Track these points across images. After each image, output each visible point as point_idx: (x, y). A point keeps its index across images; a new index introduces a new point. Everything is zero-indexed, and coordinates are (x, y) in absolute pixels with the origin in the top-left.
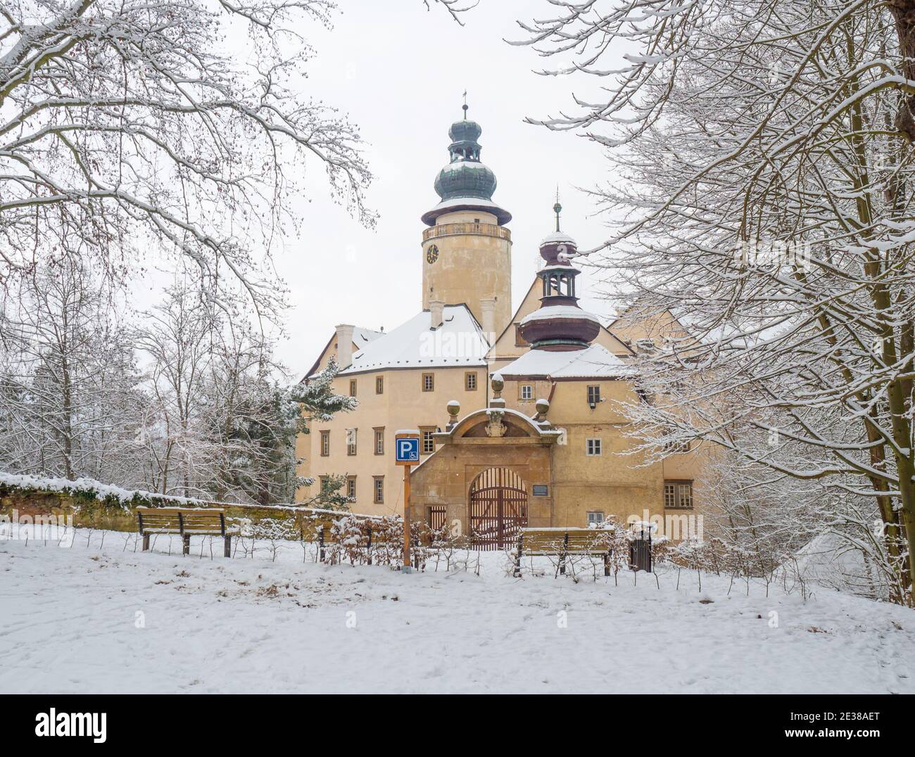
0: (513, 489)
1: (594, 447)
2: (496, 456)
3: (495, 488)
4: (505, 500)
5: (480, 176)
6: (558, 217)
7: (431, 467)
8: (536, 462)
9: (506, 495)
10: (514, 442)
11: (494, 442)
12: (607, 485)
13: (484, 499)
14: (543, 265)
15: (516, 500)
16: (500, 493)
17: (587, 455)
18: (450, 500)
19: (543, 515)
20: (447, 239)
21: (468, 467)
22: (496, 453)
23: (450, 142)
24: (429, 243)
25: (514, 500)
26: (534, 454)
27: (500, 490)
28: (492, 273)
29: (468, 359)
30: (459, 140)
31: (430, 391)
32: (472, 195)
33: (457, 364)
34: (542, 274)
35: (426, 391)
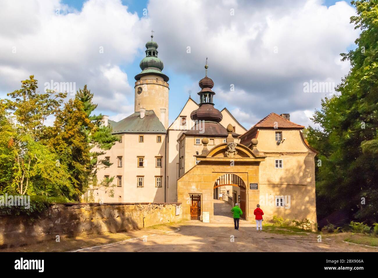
1: (279, 164)
3: (227, 185)
5: (159, 63)
6: (206, 71)
11: (230, 160)
14: (200, 90)
17: (275, 168)
18: (204, 191)
19: (255, 200)
20: (146, 85)
21: (214, 173)
24: (138, 86)
26: (250, 167)
28: (163, 100)
29: (158, 131)
30: (149, 48)
31: (142, 142)
32: (155, 69)
33: (153, 132)
34: (201, 94)
35: (140, 142)
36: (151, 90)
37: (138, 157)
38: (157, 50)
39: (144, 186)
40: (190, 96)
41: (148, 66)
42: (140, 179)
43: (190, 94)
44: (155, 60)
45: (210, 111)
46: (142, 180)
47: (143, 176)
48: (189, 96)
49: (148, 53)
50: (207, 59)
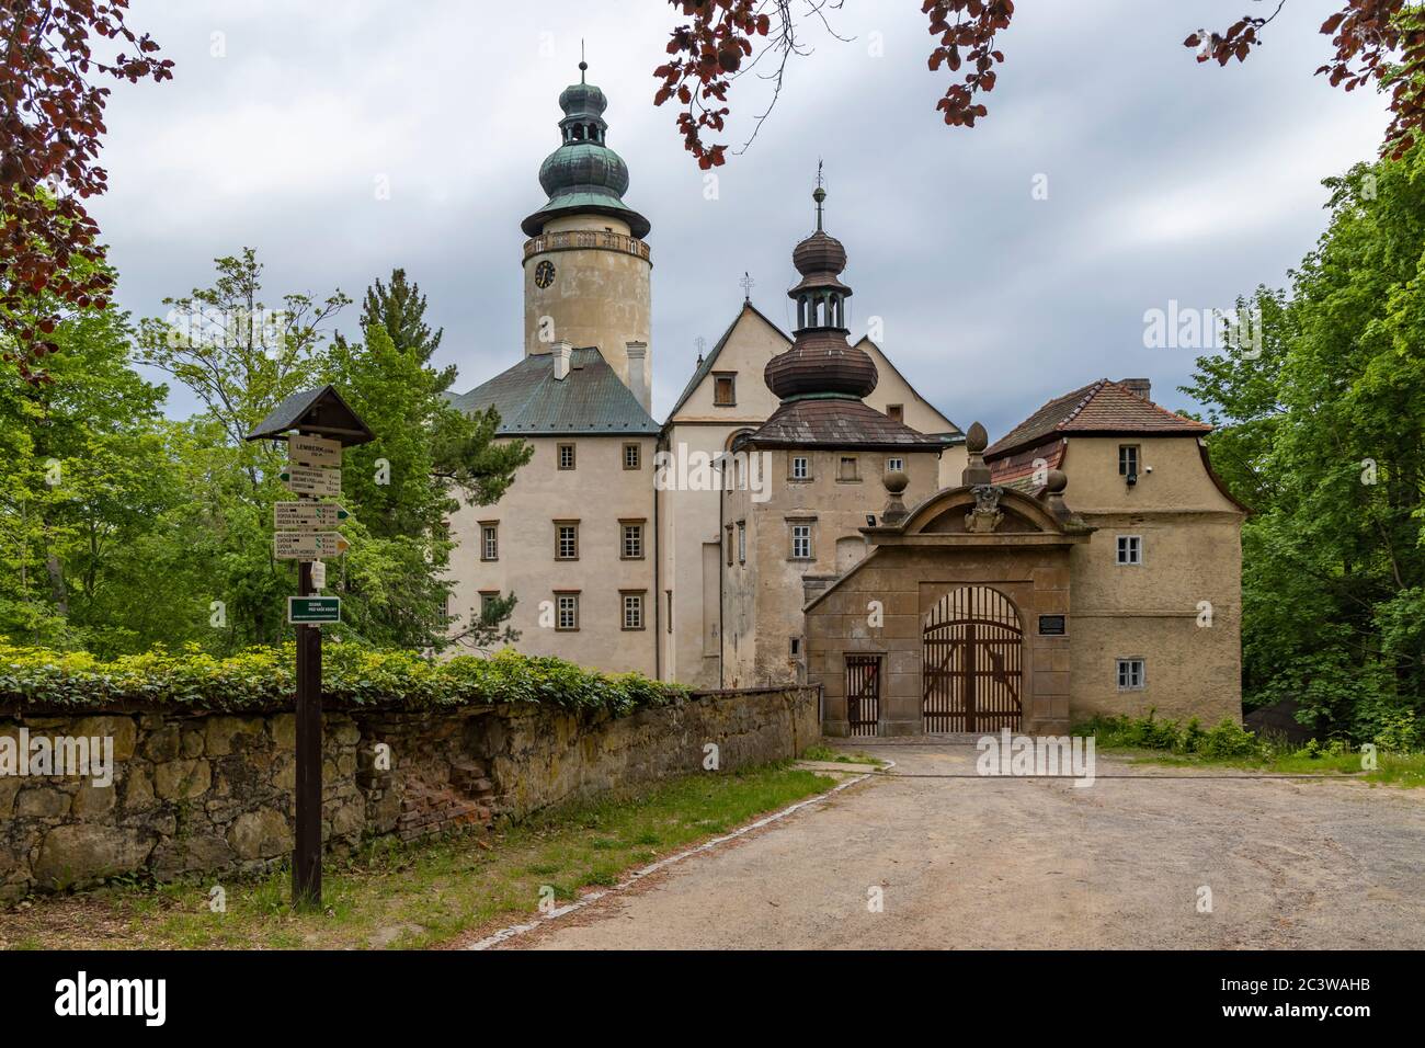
0: (993, 623)
1: (1128, 549)
2: (974, 566)
3: (962, 621)
4: (979, 642)
5: (612, 166)
6: (820, 209)
7: (854, 587)
8: (1046, 575)
9: (981, 632)
10: (1016, 541)
11: (979, 542)
12: (1151, 613)
13: (943, 642)
15: (998, 642)
16: (971, 631)
17: (1118, 563)
18: (893, 644)
19: (1057, 668)
20: (568, 254)
21: (924, 586)
22: (975, 561)
23: (562, 115)
24: (539, 259)
25: (994, 642)
26: (1043, 562)
27: (971, 624)
28: (632, 307)
29: (626, 425)
30: (575, 112)
31: (569, 469)
32: (600, 193)
33: (610, 430)
34: (798, 294)
35: (563, 469)
36: (588, 273)
37: (556, 522)
38: (604, 116)
39: (580, 627)
40: (747, 298)
41: (572, 179)
42: (563, 601)
43: (747, 290)
44: (598, 158)
45: (840, 357)
46: (571, 606)
47: (577, 593)
48: (745, 300)
49: (569, 131)
50: (821, 166)
